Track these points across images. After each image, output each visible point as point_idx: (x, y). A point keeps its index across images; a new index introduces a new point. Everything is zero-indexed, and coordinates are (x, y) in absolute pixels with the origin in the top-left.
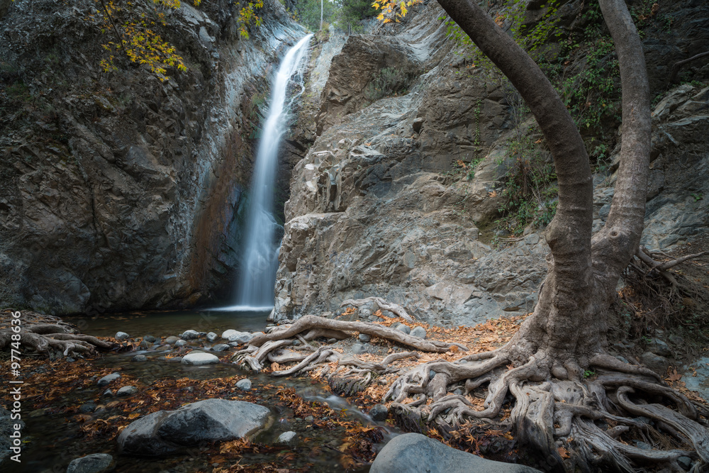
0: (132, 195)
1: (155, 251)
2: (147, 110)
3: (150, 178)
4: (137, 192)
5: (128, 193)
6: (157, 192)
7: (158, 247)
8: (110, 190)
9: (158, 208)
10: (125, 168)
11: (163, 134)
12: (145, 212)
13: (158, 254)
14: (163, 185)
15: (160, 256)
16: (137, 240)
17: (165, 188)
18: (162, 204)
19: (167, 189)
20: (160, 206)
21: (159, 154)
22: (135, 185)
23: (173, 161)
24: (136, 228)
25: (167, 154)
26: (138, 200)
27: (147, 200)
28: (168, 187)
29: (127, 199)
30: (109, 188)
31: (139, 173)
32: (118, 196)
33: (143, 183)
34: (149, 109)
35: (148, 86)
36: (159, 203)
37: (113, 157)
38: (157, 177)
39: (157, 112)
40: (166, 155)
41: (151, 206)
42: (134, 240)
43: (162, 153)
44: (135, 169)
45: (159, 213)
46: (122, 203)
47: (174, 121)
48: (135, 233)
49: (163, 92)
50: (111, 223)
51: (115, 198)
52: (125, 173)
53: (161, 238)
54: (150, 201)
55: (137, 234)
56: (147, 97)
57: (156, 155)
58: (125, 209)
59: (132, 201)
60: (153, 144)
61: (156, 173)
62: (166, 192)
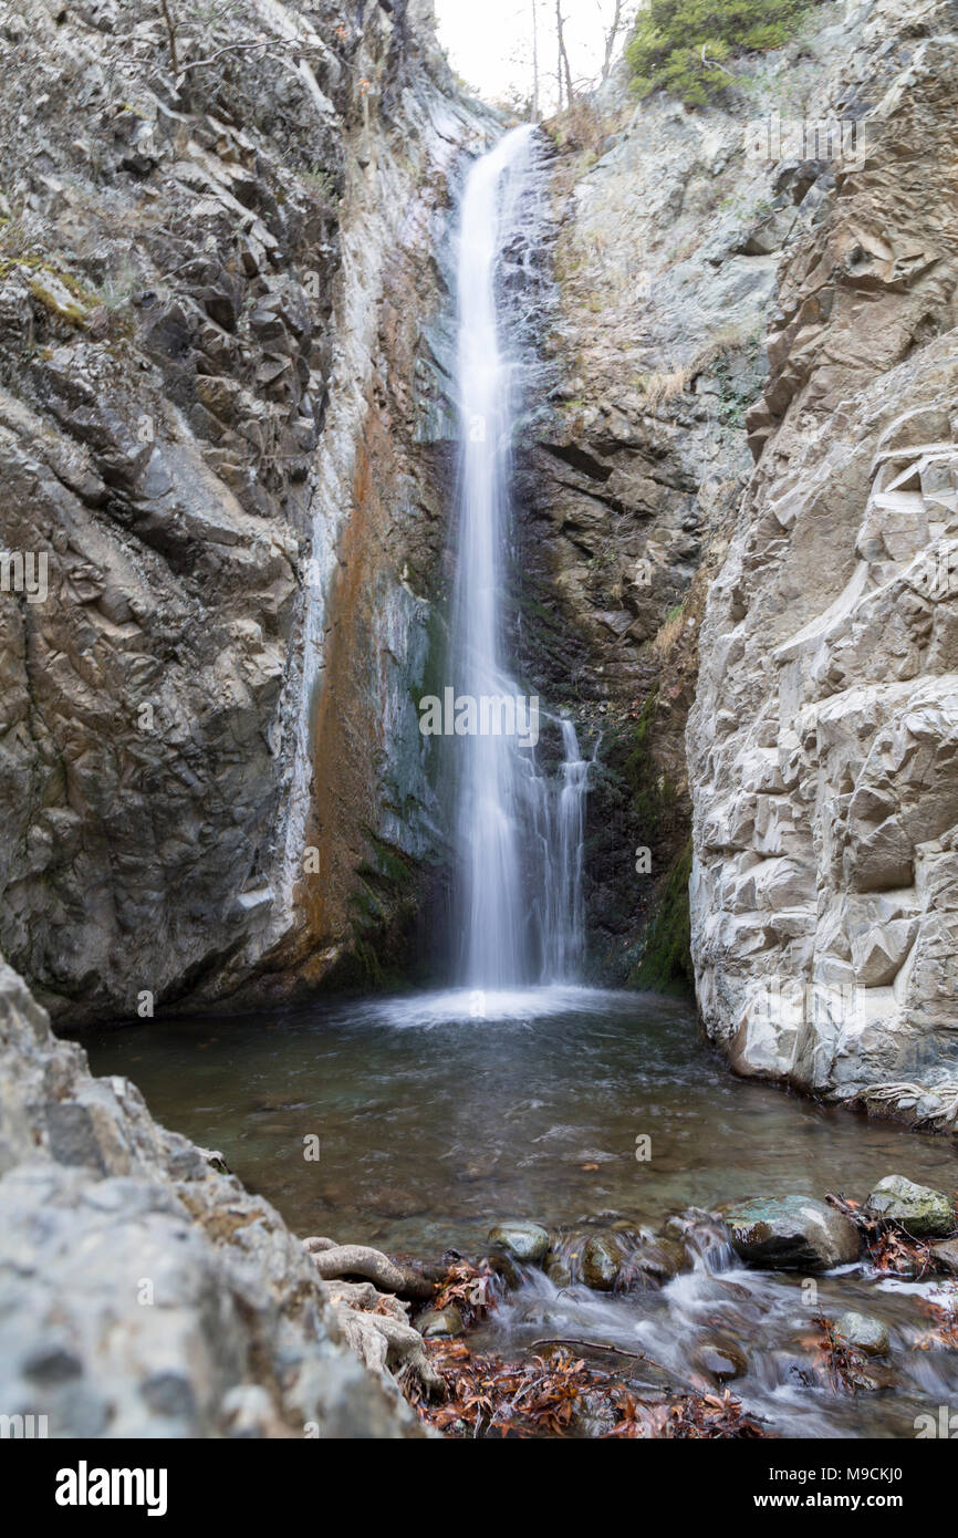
0: (166, 620)
1: (228, 813)
2: (201, 322)
3: (226, 561)
4: (180, 610)
5: (154, 614)
6: (247, 607)
7: (238, 800)
8: (95, 604)
9: (250, 666)
10: (139, 526)
11: (257, 407)
12: (208, 679)
13: (234, 824)
14: (264, 584)
15: (240, 832)
16: (177, 778)
17: (271, 596)
18: (261, 651)
19: (277, 595)
20: (259, 658)
21: (243, 476)
22: (175, 584)
23: (284, 503)
24: (177, 737)
25: (268, 478)
26: (183, 638)
27: (213, 636)
28: (276, 591)
29: (148, 633)
30: (92, 594)
31: (190, 540)
32: (120, 624)
33: (202, 580)
34: (205, 318)
35: (199, 238)
36: (253, 649)
37: (102, 486)
38: (244, 556)
39: (230, 327)
40: (265, 482)
41: (227, 659)
42: (166, 777)
43: (253, 472)
44: (178, 527)
45: (256, 681)
46: (133, 650)
47: (287, 362)
48: (173, 754)
49: (247, 259)
50: (95, 721)
51: (111, 631)
52: (136, 542)
53: (251, 771)
54: (223, 640)
55: (180, 757)
56: (197, 275)
57: (232, 480)
58: (142, 668)
59: (165, 640)
60: (216, 444)
61: (242, 541)
62: (273, 608)
